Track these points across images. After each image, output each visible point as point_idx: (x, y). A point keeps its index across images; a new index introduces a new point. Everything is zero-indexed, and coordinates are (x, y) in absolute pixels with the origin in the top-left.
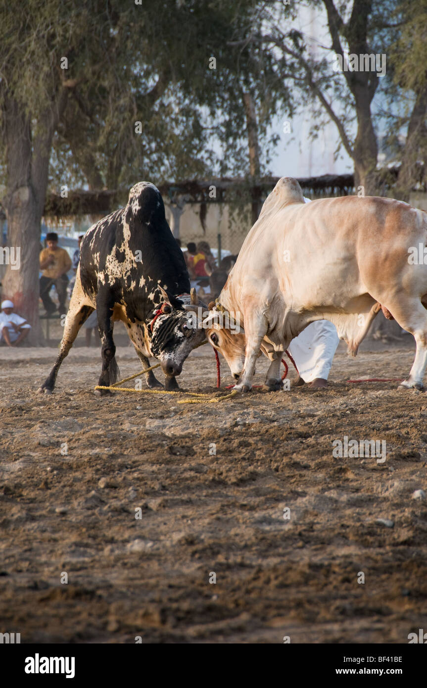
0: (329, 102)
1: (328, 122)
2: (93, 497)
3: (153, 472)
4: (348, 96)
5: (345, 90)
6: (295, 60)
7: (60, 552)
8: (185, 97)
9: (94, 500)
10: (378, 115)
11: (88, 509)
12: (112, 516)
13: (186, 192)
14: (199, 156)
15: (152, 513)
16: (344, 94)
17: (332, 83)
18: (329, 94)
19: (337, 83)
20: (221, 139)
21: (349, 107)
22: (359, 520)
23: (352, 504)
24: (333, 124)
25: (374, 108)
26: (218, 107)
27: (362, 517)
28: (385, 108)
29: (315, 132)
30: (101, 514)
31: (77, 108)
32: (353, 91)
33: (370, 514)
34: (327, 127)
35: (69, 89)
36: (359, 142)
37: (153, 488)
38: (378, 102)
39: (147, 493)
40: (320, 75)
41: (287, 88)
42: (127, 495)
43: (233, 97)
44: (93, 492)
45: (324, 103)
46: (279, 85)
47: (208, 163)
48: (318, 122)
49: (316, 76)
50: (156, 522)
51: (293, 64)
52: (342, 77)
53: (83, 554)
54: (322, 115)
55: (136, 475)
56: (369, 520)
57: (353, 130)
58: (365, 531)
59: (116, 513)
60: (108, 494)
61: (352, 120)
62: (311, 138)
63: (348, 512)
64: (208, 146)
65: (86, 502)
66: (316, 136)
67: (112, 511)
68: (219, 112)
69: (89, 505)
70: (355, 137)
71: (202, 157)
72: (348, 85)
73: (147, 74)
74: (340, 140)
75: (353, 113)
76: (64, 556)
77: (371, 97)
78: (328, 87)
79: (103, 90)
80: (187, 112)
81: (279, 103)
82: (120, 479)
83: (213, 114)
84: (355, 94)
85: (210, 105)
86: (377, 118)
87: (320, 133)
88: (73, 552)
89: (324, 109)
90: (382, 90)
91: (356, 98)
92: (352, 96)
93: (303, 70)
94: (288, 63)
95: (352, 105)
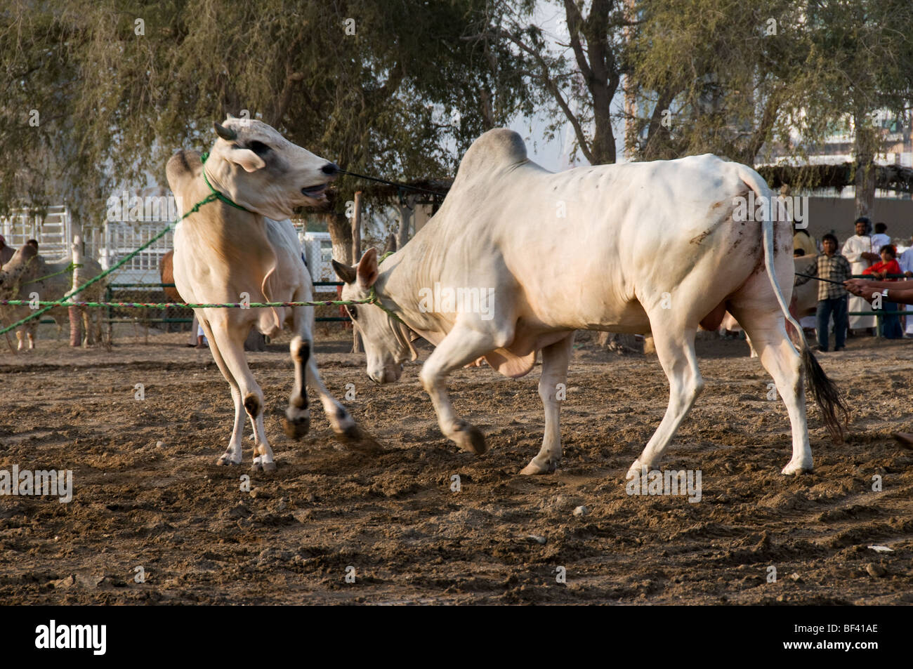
0: (566, 101)
1: (564, 123)
2: (239, 506)
3: (312, 482)
4: (586, 96)
5: (584, 90)
6: (532, 57)
7: (186, 563)
8: (416, 93)
9: (239, 511)
10: (618, 116)
11: (232, 519)
12: (255, 528)
13: (417, 192)
14: (433, 155)
15: (298, 525)
16: (581, 94)
17: (570, 82)
18: (566, 93)
19: (574, 82)
20: (457, 137)
21: (587, 107)
22: (511, 536)
23: (506, 519)
24: (570, 124)
25: (613, 109)
26: (453, 104)
27: (515, 533)
28: (626, 109)
29: (551, 132)
30: (243, 524)
31: (302, 101)
32: (592, 90)
33: (524, 530)
34: (563, 127)
35: (294, 82)
36: (596, 144)
37: (305, 499)
38: (618, 102)
39: (297, 504)
40: (557, 73)
41: (525, 86)
42: (276, 506)
43: (468, 94)
44: (241, 502)
45: (561, 102)
46: (517, 82)
47: (442, 162)
48: (554, 122)
49: (553, 73)
50: (300, 534)
51: (530, 61)
52: (581, 75)
53: (211, 566)
54: (559, 114)
55: (294, 485)
56: (521, 536)
57: (590, 130)
58: (513, 547)
59: (259, 525)
60: (257, 504)
61: (590, 120)
62: (547, 138)
63: (502, 527)
64: (442, 144)
65: (231, 512)
66: (552, 137)
67: (256, 522)
68: (454, 110)
69: (233, 515)
70: (593, 138)
71: (436, 156)
72: (586, 84)
73: (378, 69)
74: (577, 141)
75: (591, 114)
76: (190, 568)
77: (611, 97)
78: (565, 86)
79: (330, 84)
80: (418, 109)
81: (518, 101)
82: (274, 489)
83: (448, 111)
84: (593, 94)
85: (444, 102)
86: (616, 119)
87: (556, 133)
88: (200, 563)
89: (560, 109)
90: (624, 90)
91: (594, 98)
92: (590, 95)
93: (540, 68)
94: (525, 59)
95: (590, 104)
